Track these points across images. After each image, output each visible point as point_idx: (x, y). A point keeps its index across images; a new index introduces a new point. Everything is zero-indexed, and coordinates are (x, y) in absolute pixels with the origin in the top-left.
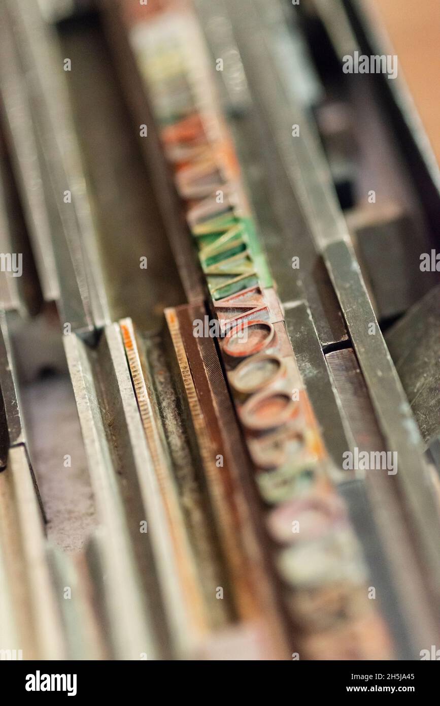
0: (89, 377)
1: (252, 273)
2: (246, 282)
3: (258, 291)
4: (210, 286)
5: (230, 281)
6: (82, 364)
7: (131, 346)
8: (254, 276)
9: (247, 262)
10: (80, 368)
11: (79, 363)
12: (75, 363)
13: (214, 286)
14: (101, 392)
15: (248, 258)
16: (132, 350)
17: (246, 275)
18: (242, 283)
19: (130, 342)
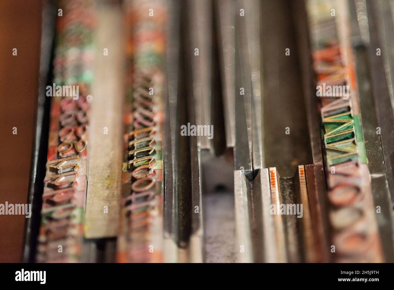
0: (246, 199)
1: (355, 153)
2: (350, 157)
3: (357, 165)
4: (328, 156)
5: (341, 156)
6: (243, 190)
7: (274, 184)
8: (356, 155)
9: (352, 145)
10: (242, 193)
11: (241, 189)
12: (239, 189)
13: (330, 158)
14: (252, 209)
15: (354, 142)
16: (274, 187)
17: (351, 154)
18: (348, 158)
19: (274, 182)
